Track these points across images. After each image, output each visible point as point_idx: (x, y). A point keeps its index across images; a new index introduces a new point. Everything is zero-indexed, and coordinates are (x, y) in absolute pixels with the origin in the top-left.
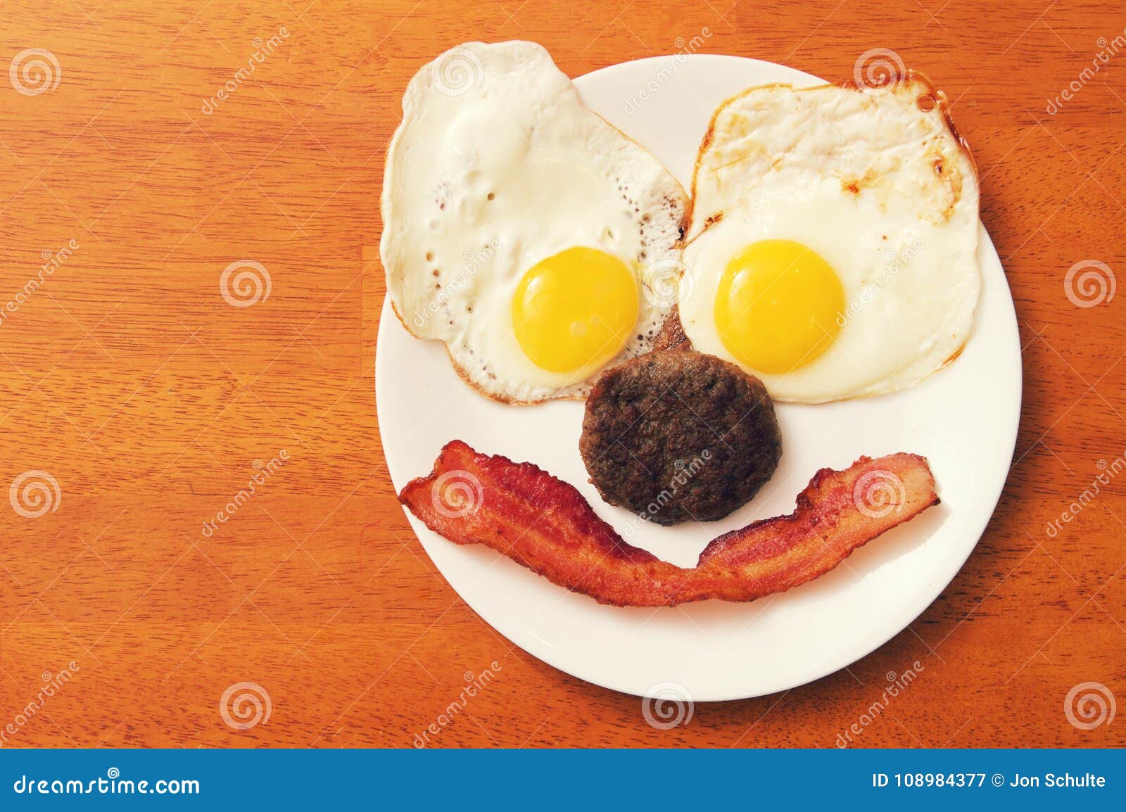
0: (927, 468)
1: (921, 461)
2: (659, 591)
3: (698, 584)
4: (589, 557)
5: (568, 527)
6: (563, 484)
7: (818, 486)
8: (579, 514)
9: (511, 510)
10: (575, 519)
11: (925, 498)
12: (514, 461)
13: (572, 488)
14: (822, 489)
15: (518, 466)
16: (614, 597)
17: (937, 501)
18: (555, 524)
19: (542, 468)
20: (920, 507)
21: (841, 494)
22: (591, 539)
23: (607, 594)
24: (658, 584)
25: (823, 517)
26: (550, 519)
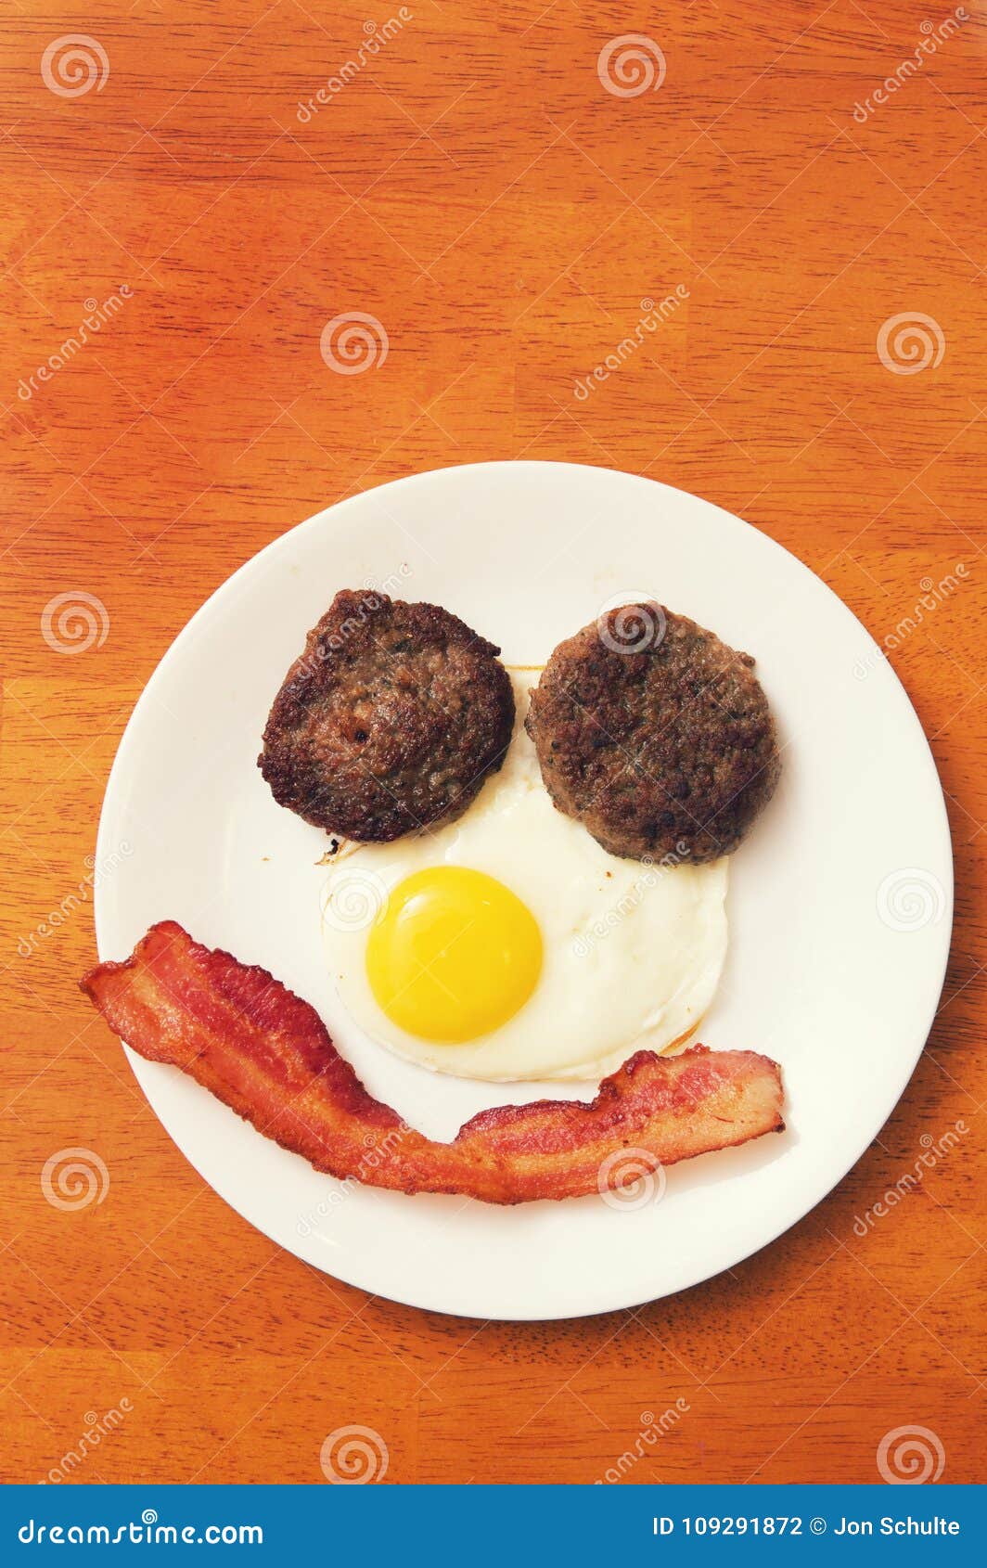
0: (779, 1079)
1: (772, 1068)
2: (396, 1170)
3: (447, 1171)
4: (313, 1106)
5: (295, 1061)
6: (300, 1002)
7: (633, 1073)
8: (313, 1045)
9: (224, 1026)
10: (306, 1051)
11: (765, 1120)
12: (242, 960)
13: (311, 1010)
14: (636, 1078)
15: (245, 968)
16: (336, 1165)
17: (780, 1128)
18: (279, 1054)
19: (275, 977)
20: (756, 1132)
21: (659, 1089)
22: (322, 1082)
23: (326, 1159)
24: (396, 1160)
25: (629, 1116)
26: (274, 1046)
